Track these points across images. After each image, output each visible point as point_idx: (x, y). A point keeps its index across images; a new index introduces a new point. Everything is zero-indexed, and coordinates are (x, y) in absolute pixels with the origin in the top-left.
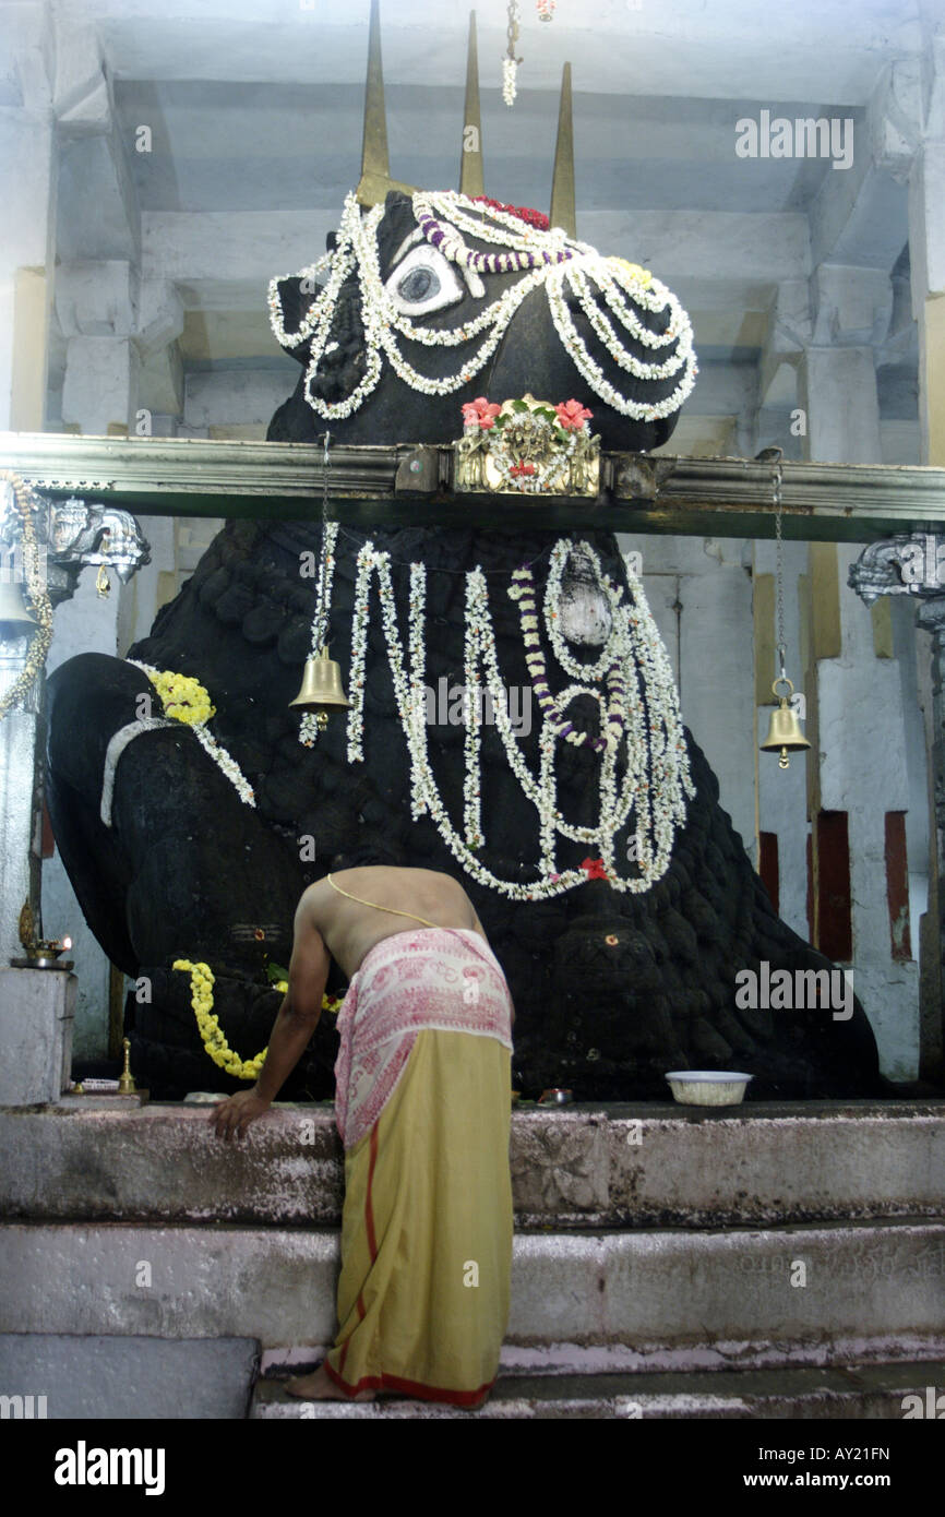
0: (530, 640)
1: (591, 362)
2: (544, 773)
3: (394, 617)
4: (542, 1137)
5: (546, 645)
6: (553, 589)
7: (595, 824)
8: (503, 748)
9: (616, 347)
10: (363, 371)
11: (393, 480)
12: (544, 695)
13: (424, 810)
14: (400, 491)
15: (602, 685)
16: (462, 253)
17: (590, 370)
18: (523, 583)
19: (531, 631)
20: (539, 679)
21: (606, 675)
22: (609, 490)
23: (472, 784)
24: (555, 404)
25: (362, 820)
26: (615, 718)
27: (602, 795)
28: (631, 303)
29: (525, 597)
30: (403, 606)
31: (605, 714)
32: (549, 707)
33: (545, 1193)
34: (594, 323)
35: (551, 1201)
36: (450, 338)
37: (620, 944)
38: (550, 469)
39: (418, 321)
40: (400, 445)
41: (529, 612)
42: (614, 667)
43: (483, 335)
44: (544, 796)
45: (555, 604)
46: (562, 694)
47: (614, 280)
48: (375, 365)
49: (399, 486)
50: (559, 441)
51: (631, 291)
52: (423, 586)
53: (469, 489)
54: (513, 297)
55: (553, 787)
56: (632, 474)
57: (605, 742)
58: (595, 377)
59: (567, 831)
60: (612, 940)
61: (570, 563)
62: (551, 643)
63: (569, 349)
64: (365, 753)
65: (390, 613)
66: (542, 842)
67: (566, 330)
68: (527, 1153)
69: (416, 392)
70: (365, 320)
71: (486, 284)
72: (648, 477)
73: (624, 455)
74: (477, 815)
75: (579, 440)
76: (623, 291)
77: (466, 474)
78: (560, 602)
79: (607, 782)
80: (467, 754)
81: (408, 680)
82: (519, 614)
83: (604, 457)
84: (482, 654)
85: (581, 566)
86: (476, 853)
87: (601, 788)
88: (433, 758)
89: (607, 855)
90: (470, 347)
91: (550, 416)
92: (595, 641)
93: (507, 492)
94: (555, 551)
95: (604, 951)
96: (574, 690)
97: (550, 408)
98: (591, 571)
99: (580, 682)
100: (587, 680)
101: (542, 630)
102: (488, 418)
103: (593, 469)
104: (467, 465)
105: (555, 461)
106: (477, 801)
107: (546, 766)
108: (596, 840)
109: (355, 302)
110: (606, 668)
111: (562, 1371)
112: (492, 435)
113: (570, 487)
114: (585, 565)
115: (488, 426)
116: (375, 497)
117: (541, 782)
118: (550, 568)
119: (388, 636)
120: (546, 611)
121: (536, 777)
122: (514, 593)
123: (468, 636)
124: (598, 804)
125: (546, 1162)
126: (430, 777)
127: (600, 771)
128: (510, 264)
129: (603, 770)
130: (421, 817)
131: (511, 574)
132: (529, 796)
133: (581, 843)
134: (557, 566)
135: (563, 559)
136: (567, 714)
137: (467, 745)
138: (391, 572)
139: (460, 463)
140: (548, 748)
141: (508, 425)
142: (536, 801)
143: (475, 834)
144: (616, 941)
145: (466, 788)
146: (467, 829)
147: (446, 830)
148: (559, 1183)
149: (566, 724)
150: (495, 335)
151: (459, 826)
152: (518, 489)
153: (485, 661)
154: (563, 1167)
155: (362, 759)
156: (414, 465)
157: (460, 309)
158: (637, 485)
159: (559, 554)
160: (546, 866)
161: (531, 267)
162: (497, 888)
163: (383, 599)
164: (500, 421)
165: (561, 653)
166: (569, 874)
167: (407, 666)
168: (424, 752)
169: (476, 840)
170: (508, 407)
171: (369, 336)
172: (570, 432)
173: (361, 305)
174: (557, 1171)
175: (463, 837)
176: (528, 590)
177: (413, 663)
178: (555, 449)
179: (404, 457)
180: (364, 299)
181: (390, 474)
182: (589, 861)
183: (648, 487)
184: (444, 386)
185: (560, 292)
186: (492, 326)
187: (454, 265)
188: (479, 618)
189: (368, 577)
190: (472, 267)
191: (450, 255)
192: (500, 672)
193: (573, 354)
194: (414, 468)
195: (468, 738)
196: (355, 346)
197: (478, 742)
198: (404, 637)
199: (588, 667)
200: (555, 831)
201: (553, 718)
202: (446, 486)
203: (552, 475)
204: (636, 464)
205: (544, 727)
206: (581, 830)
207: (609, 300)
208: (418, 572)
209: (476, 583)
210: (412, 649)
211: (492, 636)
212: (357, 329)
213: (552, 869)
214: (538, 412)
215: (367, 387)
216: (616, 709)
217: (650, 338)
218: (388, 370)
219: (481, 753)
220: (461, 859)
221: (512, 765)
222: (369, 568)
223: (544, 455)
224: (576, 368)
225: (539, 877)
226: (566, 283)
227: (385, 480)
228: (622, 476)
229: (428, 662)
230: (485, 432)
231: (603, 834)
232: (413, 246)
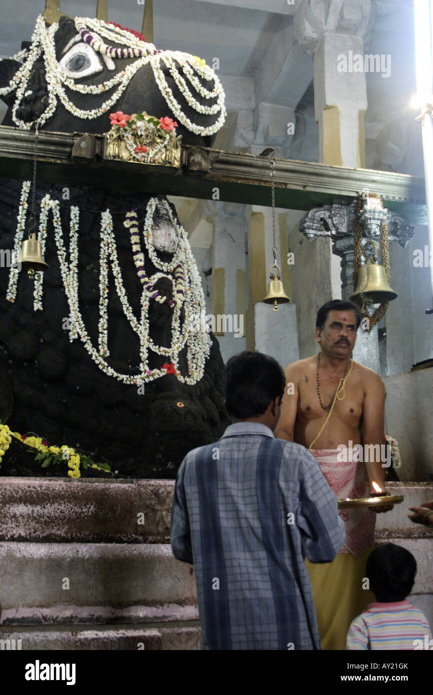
0: (135, 248)
1: (175, 102)
2: (143, 318)
3: (61, 234)
4: (156, 493)
5: (145, 251)
6: (149, 221)
7: (169, 346)
8: (121, 304)
9: (188, 95)
10: (46, 105)
11: (70, 153)
12: (143, 276)
13: (76, 336)
14: (75, 157)
15: (173, 274)
16: (104, 48)
17: (174, 105)
18: (132, 219)
19: (136, 243)
20: (141, 268)
21: (175, 269)
22: (185, 167)
23: (103, 323)
24: (159, 118)
25: (42, 341)
26: (179, 292)
27: (173, 331)
28: (196, 74)
29: (133, 226)
30: (66, 228)
31: (175, 289)
32: (146, 283)
33: (157, 525)
34: (177, 82)
35: (161, 529)
36: (96, 90)
37: (185, 406)
38: (156, 150)
39: (77, 81)
40: (75, 133)
41: (135, 234)
42: (179, 266)
43: (115, 88)
44: (142, 330)
45: (150, 230)
46: (152, 277)
47: (187, 62)
48: (53, 102)
49: (74, 154)
50: (160, 137)
51: (196, 68)
52: (78, 218)
53: (112, 158)
54: (131, 70)
55: (148, 325)
56: (197, 158)
57: (175, 303)
58: (176, 110)
59: (155, 349)
60: (180, 405)
61: (157, 210)
62: (147, 250)
63: (164, 94)
64: (43, 306)
65: (59, 232)
66: (141, 354)
67: (162, 84)
68: (148, 502)
69: (76, 117)
70: (48, 80)
71: (116, 64)
72: (205, 159)
73: (193, 147)
74: (106, 340)
75: (171, 137)
76: (192, 67)
77: (111, 150)
78: (152, 229)
79: (176, 324)
80: (101, 307)
81: (68, 267)
82: (130, 235)
83: (184, 148)
84: (109, 255)
85: (163, 212)
86: (105, 359)
87: (173, 328)
88: (82, 309)
89: (175, 362)
90: (107, 95)
91: (156, 124)
92: (170, 251)
93: (132, 161)
94: (149, 203)
95: (176, 410)
96: (159, 275)
97: (156, 120)
98: (167, 214)
99: (162, 271)
100: (165, 270)
101: (142, 243)
102: (123, 122)
103: (177, 153)
104: (111, 146)
105: (159, 147)
106: (106, 332)
107: (144, 313)
108: (170, 354)
109: (42, 71)
110: (175, 266)
111: (170, 619)
112: (125, 130)
113: (165, 161)
114: (165, 212)
115: (123, 126)
116: (59, 162)
117: (141, 322)
118: (146, 212)
119: (57, 244)
120: (145, 233)
121: (139, 320)
122: (127, 224)
123: (102, 245)
124: (171, 336)
125: (158, 507)
126: (80, 319)
127: (172, 319)
128: (129, 54)
129: (174, 319)
130: (74, 340)
131: (125, 214)
132: (135, 329)
134: (150, 211)
135: (154, 208)
136: (155, 287)
137: (101, 302)
138: (60, 210)
139: (108, 144)
140: (145, 303)
141: (134, 126)
142: (138, 332)
143: (104, 349)
144: (183, 405)
145: (100, 325)
146: (100, 347)
147: (89, 347)
148: (165, 519)
149: (155, 292)
150: (121, 88)
151: (96, 345)
152: (138, 160)
153: (111, 259)
154: (167, 510)
155: (42, 309)
156: (83, 144)
157: (101, 76)
158: (200, 164)
159: (151, 205)
160: (143, 367)
161: (140, 57)
162: (117, 377)
163: (55, 224)
164: (130, 124)
165: (153, 255)
166: (156, 371)
167: (68, 259)
168: (77, 305)
169: (105, 352)
170: (134, 117)
171: (50, 88)
172: (166, 133)
173: (45, 72)
174: (164, 513)
175: (98, 351)
176: (135, 222)
177: (72, 258)
178: (159, 141)
179: (76, 140)
180: (47, 70)
181: (68, 150)
182: (166, 364)
183: (205, 165)
184: (92, 114)
185: (159, 66)
186: (120, 84)
187: (98, 53)
188: (108, 236)
189: (47, 213)
190: (109, 54)
191: (96, 47)
192: (119, 265)
193: (166, 97)
194: (83, 146)
195: (101, 299)
196: (42, 92)
197: (107, 300)
198: (67, 245)
199: (166, 264)
200: (148, 349)
201: (148, 289)
202: (99, 157)
203: (156, 154)
204: (200, 152)
205: (143, 294)
206: (162, 349)
207: (185, 71)
208: (75, 211)
209: (106, 218)
210: (71, 251)
211: (115, 246)
212: (43, 84)
213: (147, 368)
214: (149, 121)
215: (48, 114)
216: (180, 287)
217: (204, 92)
218: (60, 106)
219: (108, 307)
220: (97, 362)
221: (125, 313)
222: (47, 208)
223: (152, 143)
224: (167, 104)
225: (140, 373)
226: (162, 61)
227: (65, 152)
228: (192, 158)
229: (79, 259)
230: (122, 129)
231: (174, 351)
232: (75, 43)
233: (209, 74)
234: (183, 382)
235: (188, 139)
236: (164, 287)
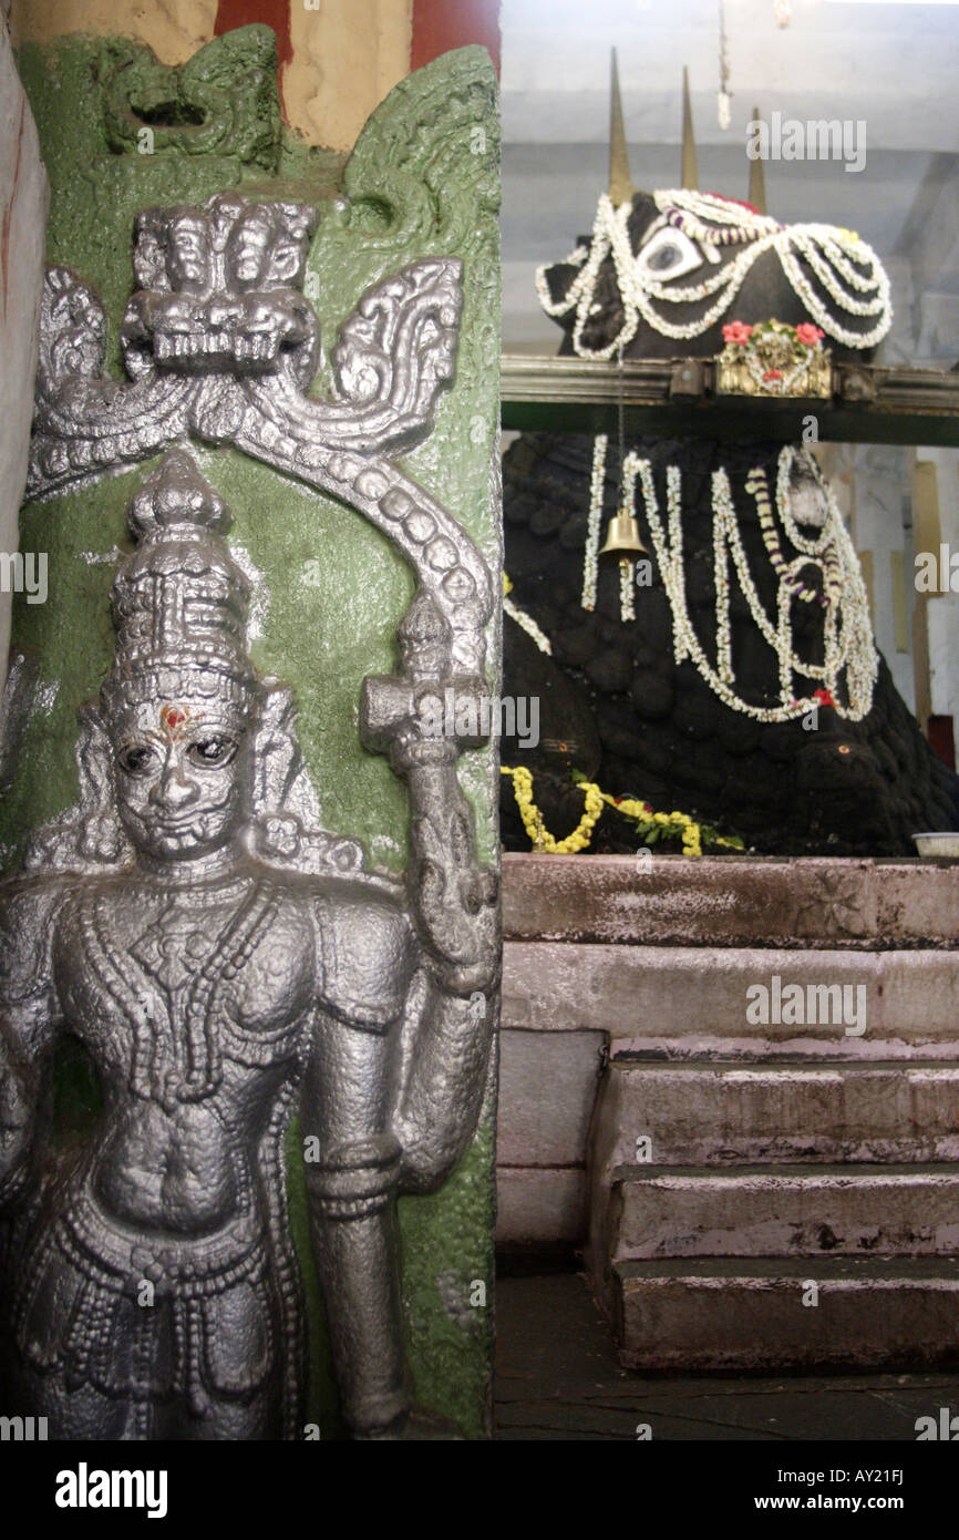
0: (766, 522)
1: (816, 300)
2: (781, 624)
3: (655, 508)
4: (823, 878)
5: (779, 527)
6: (783, 482)
7: (822, 664)
8: (748, 606)
9: (835, 288)
10: (622, 323)
11: (668, 389)
12: (780, 563)
13: (685, 655)
14: (676, 395)
15: (822, 556)
16: (701, 231)
17: (815, 305)
18: (758, 479)
19: (766, 516)
20: (774, 552)
21: (825, 550)
22: (838, 397)
23: (723, 635)
24: (795, 325)
25: (636, 663)
26: (834, 583)
27: (826, 643)
28: (845, 255)
29: (760, 490)
30: (662, 499)
31: (827, 579)
32: (784, 573)
33: (826, 922)
34: (817, 271)
35: (831, 929)
36: (694, 294)
37: (851, 752)
38: (793, 375)
39: (666, 284)
40: (674, 359)
41: (764, 501)
42: (831, 546)
43: (722, 289)
44: (781, 640)
45: (785, 494)
46: (793, 563)
47: (832, 240)
48: (632, 320)
49: (674, 390)
50: (800, 354)
51: (844, 246)
52: (678, 484)
53: (729, 392)
54: (745, 259)
55: (789, 635)
56: (856, 381)
57: (829, 600)
58: (818, 312)
59: (801, 669)
60: (844, 750)
61: (795, 465)
62: (783, 525)
63: (798, 291)
64: (636, 613)
65: (652, 507)
66: (781, 678)
67: (795, 275)
68: (811, 890)
69: (668, 339)
70: (621, 287)
71: (721, 253)
72: (868, 382)
73: (849, 366)
74: (728, 658)
75: (815, 353)
76: (838, 246)
77: (728, 380)
78: (790, 492)
79: (830, 632)
80: (718, 611)
81: (669, 557)
82: (756, 504)
83: (835, 368)
84: (727, 535)
85: (803, 466)
86: (730, 686)
87: (826, 637)
88: (692, 615)
89: (832, 686)
90: (711, 300)
91: (791, 335)
92: (817, 523)
93: (759, 394)
94: (782, 456)
95: (838, 758)
96: (801, 562)
97: (791, 329)
98: (809, 470)
99: (807, 554)
100: (811, 553)
101: (775, 514)
102: (743, 337)
103: (825, 377)
104: (727, 373)
105: (797, 370)
106: (728, 647)
107: (783, 617)
108: (824, 676)
109: (611, 276)
110: (825, 545)
111: (850, 1059)
112: (747, 349)
113: (808, 390)
114: (805, 466)
115: (743, 342)
116: (651, 403)
117: (780, 631)
118: (778, 468)
119: (651, 523)
120: (778, 500)
121: (776, 627)
122: (750, 488)
123: (716, 520)
124: (823, 650)
125: (826, 898)
126: (690, 629)
127: (824, 623)
128: (740, 237)
129: (826, 624)
130: (683, 661)
131: (747, 474)
132: (770, 642)
133: (811, 679)
134: (784, 466)
135: (789, 462)
136: (798, 578)
137: (718, 604)
138: (653, 474)
139: (722, 371)
140: (784, 603)
141: (759, 342)
142: (776, 646)
143: (727, 672)
144: (847, 751)
145: (718, 638)
146: (720, 669)
147: (704, 669)
148: (837, 915)
149: (799, 585)
150: (732, 289)
151: (714, 666)
152: (767, 392)
153: (730, 540)
154: (840, 902)
155: (633, 618)
156: (687, 375)
158: (860, 390)
159: (785, 459)
160: (786, 695)
161: (757, 238)
162: (748, 712)
163: (646, 495)
164: (752, 339)
165: (792, 532)
166: (804, 701)
167: (667, 544)
168: (684, 610)
169: (728, 677)
170: (758, 328)
171: (625, 298)
172: (807, 347)
173: (617, 277)
174: (835, 906)
175: (718, 675)
176: (763, 485)
177: (672, 542)
178: (797, 360)
179: (676, 370)
180: (619, 272)
181: (663, 384)
182: (819, 691)
183: (868, 391)
184: (691, 330)
185: (788, 249)
186: (729, 282)
187: (694, 240)
188: (723, 507)
189: (633, 480)
190: (709, 241)
191: (690, 233)
192: (744, 548)
193: (801, 294)
194: (686, 377)
195: (719, 599)
196: (615, 306)
197: (727, 602)
198: (664, 523)
199: (812, 543)
200: (792, 669)
201: (788, 581)
202: (710, 392)
203: (794, 380)
204: (859, 373)
205: (781, 589)
206: (812, 668)
207: (827, 253)
208: (673, 475)
209: (720, 480)
210: (671, 532)
211: (735, 521)
212: (616, 294)
213: (791, 698)
214: (782, 332)
215: (626, 336)
216: (834, 577)
217: (860, 283)
218: (643, 324)
219: (731, 611)
220: (717, 691)
221: (756, 618)
222: (633, 473)
223: (788, 365)
224: (803, 305)
225: (782, 704)
226: (792, 243)
227: (659, 389)
228: (848, 382)
229: (685, 543)
230: (741, 348)
231: (828, 671)
232: (659, 229)
233: (866, 253)
234: (844, 716)
235: (840, 355)
236: (811, 577)
